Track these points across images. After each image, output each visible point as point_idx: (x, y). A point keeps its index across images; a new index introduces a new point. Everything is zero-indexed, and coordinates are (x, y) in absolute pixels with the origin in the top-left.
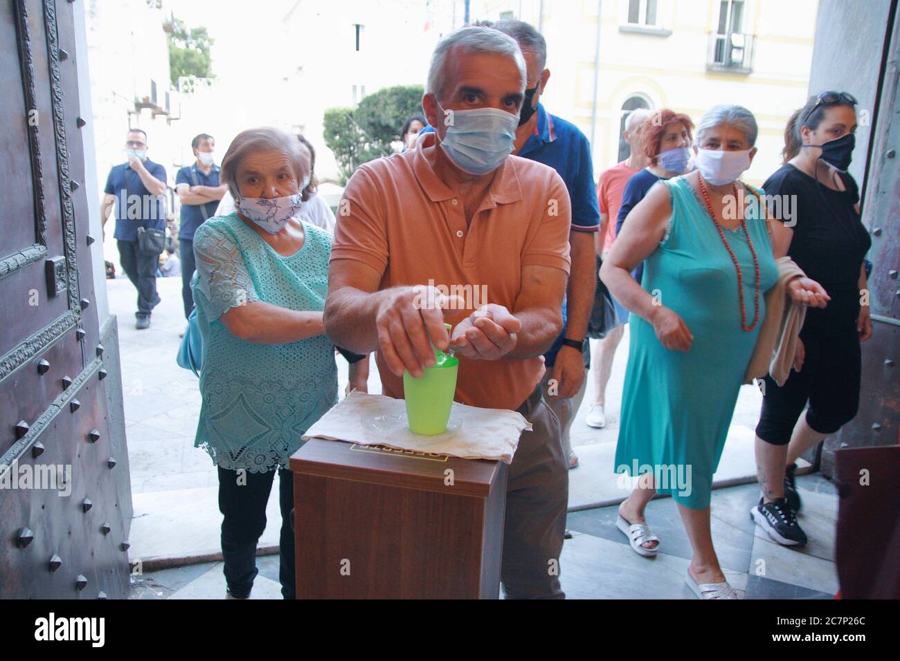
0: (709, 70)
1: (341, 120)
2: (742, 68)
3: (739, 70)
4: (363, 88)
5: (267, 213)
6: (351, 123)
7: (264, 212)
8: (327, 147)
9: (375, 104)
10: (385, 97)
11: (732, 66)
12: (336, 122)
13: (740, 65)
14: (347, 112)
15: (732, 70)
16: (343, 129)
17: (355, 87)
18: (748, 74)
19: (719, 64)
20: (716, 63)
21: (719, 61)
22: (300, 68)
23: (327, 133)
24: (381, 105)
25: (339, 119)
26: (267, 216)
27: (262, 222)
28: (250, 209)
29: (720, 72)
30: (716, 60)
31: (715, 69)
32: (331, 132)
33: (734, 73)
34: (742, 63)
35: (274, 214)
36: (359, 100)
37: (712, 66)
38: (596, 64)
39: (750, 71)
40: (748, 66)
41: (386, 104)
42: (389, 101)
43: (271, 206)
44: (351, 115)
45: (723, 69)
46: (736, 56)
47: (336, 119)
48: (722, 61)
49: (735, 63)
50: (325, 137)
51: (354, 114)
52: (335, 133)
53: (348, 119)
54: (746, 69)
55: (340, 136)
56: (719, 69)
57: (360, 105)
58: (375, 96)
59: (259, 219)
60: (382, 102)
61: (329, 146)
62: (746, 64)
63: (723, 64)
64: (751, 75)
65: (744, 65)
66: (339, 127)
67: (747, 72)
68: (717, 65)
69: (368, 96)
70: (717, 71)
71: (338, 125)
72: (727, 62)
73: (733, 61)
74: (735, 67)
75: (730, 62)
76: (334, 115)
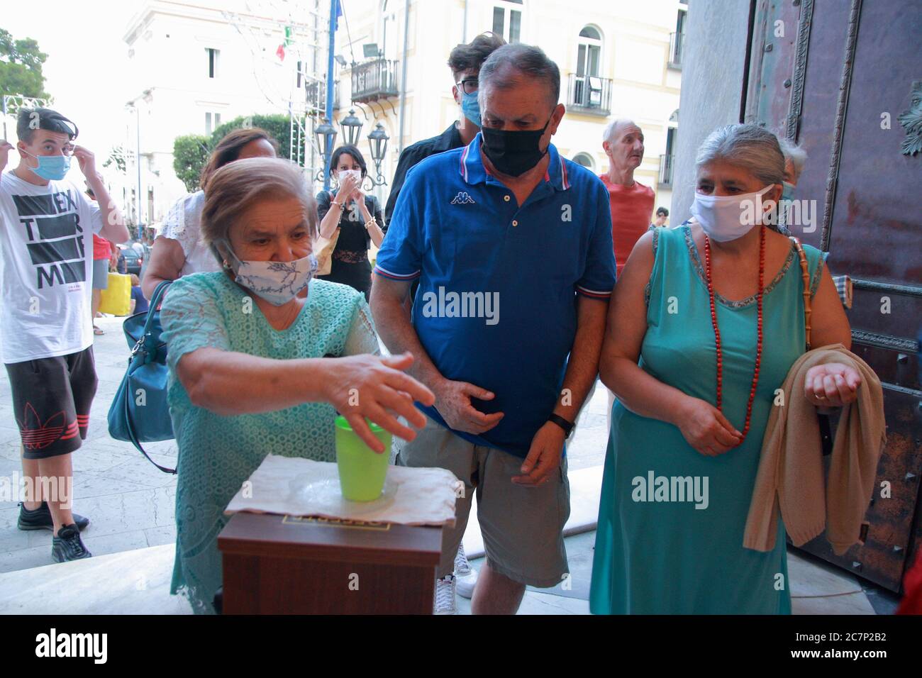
0: (570, 110)
1: (193, 150)
2: (600, 109)
3: (597, 112)
4: (218, 116)
5: (282, 282)
6: (205, 153)
7: (280, 280)
8: (178, 179)
11: (590, 106)
12: (189, 152)
13: (598, 107)
14: (201, 141)
15: (591, 111)
16: (196, 159)
17: (208, 115)
18: (606, 115)
19: (579, 105)
20: (576, 104)
21: (579, 103)
22: (148, 93)
23: (178, 164)
25: (191, 149)
26: (282, 284)
27: (272, 293)
28: (251, 276)
29: (580, 112)
30: (575, 102)
31: (575, 109)
32: (182, 162)
33: (592, 114)
34: (600, 105)
35: (292, 282)
36: (213, 129)
37: (573, 106)
39: (608, 112)
40: (606, 108)
43: (289, 271)
44: (205, 144)
45: (583, 110)
46: (595, 98)
47: (188, 148)
48: (581, 103)
49: (593, 105)
50: (176, 167)
51: (207, 144)
52: (188, 163)
53: (201, 149)
54: (604, 111)
55: (193, 167)
56: (579, 110)
57: (215, 134)
59: (269, 290)
61: (180, 177)
62: (604, 106)
63: (582, 105)
64: (609, 117)
65: (602, 107)
66: (192, 157)
67: (604, 114)
68: (576, 106)
69: (223, 126)
70: (577, 112)
71: (190, 156)
72: (586, 103)
73: (592, 103)
74: (594, 108)
75: (589, 103)
76: (186, 144)
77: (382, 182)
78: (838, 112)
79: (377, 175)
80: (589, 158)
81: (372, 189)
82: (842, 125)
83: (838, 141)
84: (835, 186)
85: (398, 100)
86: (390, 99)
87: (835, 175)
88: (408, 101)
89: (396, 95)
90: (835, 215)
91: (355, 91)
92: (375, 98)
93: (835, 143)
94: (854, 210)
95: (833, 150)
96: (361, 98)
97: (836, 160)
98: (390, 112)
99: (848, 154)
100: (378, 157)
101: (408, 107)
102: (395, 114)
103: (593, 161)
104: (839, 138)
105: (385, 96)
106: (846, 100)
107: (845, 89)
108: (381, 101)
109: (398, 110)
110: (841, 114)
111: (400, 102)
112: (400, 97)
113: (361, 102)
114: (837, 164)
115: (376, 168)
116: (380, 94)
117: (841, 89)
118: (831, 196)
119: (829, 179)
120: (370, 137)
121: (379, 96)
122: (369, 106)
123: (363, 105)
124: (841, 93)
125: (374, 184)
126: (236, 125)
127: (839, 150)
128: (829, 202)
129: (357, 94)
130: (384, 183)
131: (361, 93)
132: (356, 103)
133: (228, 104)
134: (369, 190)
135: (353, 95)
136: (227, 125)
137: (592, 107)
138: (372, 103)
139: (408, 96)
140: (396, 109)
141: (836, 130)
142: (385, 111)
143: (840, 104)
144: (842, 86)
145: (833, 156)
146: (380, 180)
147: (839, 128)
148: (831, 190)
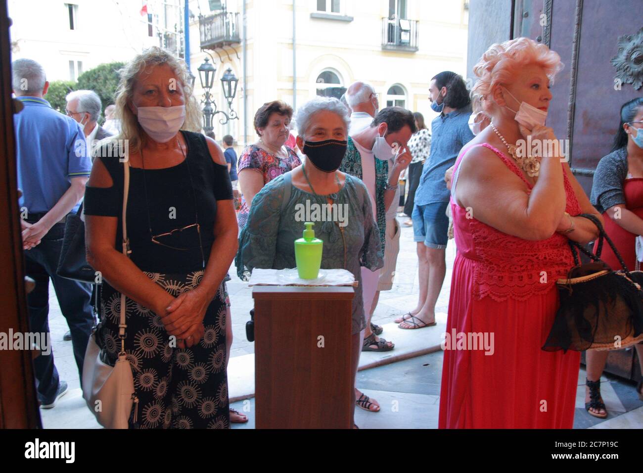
0: (385, 49)
1: (61, 94)
2: (409, 47)
3: (407, 49)
4: (80, 64)
9: (96, 80)
10: (104, 72)
11: (401, 44)
13: (408, 45)
14: (67, 86)
15: (403, 48)
17: (71, 63)
18: (415, 52)
19: (392, 43)
20: (389, 43)
21: (392, 41)
24: (101, 80)
29: (393, 50)
30: (389, 41)
31: (389, 47)
33: (403, 51)
34: (409, 43)
36: (77, 76)
37: (387, 45)
38: (293, 45)
39: (416, 49)
40: (414, 45)
41: (106, 79)
42: (109, 77)
45: (395, 48)
46: (405, 37)
47: (57, 93)
48: (394, 42)
49: (404, 43)
54: (413, 47)
56: (392, 48)
58: (94, 72)
60: (102, 77)
62: (412, 44)
63: (395, 44)
64: (417, 53)
65: (411, 44)
66: (60, 100)
67: (413, 50)
68: (390, 45)
69: (87, 72)
70: (390, 50)
71: (58, 99)
72: (398, 43)
73: (402, 41)
74: (405, 46)
75: (400, 42)
76: (54, 89)
77: (234, 116)
78: (573, 58)
79: (230, 111)
80: (402, 88)
81: (226, 123)
82: (575, 66)
83: (574, 77)
84: (573, 108)
85: (240, 47)
86: (234, 46)
87: (573, 101)
88: (249, 47)
89: (238, 42)
90: (575, 127)
91: (203, 40)
92: (220, 45)
93: (572, 79)
94: (587, 124)
95: (571, 83)
96: (209, 46)
97: (574, 90)
98: (234, 57)
99: (581, 87)
100: (230, 96)
101: (249, 52)
102: (239, 58)
103: (406, 89)
104: (574, 75)
105: (229, 43)
106: (578, 49)
107: (577, 42)
108: (226, 48)
109: (241, 54)
110: (575, 59)
111: (242, 49)
112: (242, 44)
113: (209, 49)
114: (574, 93)
115: (228, 105)
116: (226, 41)
117: (574, 42)
118: (571, 115)
119: (569, 103)
120: (223, 80)
121: (224, 43)
122: (216, 52)
123: (211, 52)
124: (574, 45)
125: (228, 119)
126: (99, 71)
127: (575, 83)
128: (570, 119)
129: (205, 42)
130: (236, 117)
131: (209, 41)
132: (205, 50)
133: (88, 53)
134: (224, 124)
135: (202, 43)
136: (91, 72)
137: (403, 45)
138: (219, 50)
139: (248, 42)
140: (239, 54)
141: (572, 70)
142: (230, 56)
143: (573, 52)
144: (574, 40)
145: (571, 88)
146: (232, 115)
147: (574, 68)
148: (571, 111)
